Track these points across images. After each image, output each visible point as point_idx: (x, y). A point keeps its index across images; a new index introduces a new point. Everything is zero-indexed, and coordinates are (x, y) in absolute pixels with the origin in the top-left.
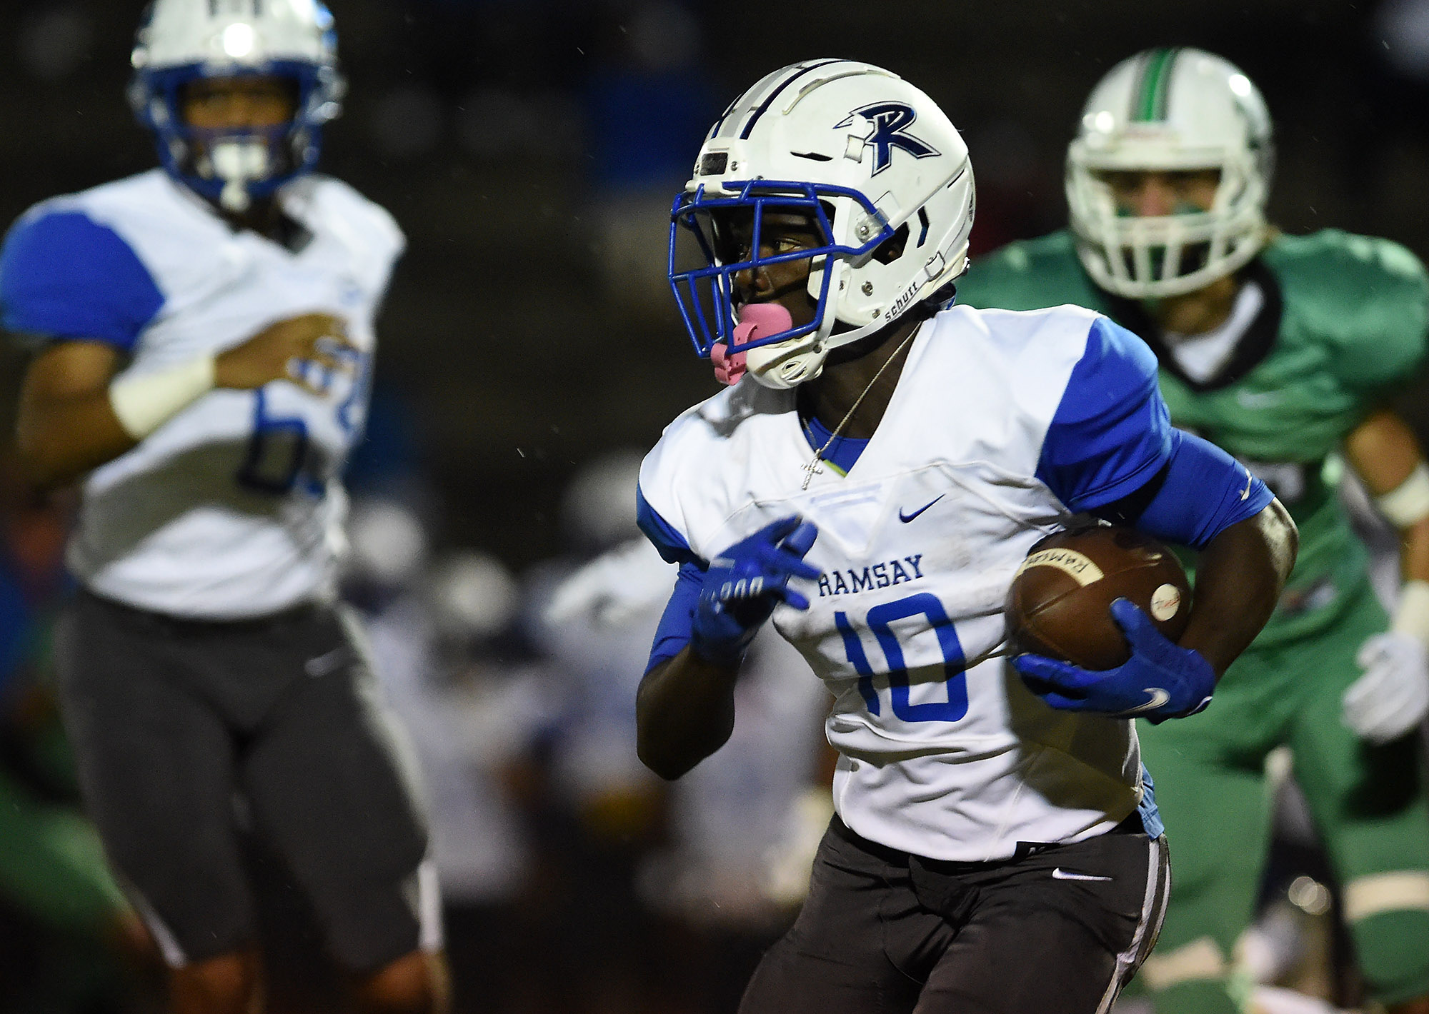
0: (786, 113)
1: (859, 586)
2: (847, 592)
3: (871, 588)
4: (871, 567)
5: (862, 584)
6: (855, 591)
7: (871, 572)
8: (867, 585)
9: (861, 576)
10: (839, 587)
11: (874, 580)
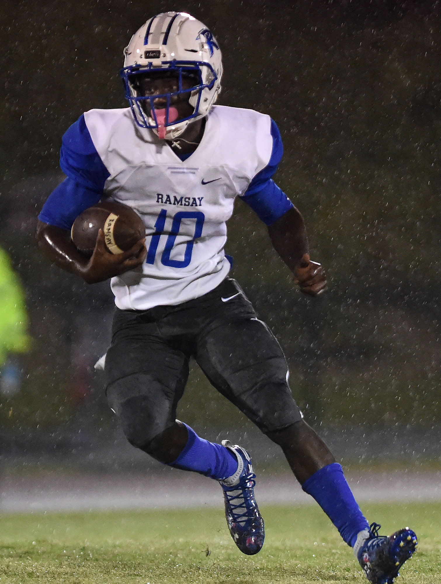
0: (178, 34)
1: (176, 203)
2: (170, 203)
3: (181, 205)
4: (184, 197)
5: (178, 203)
6: (174, 204)
7: (183, 199)
8: (180, 203)
9: (178, 199)
10: (167, 200)
11: (183, 202)
